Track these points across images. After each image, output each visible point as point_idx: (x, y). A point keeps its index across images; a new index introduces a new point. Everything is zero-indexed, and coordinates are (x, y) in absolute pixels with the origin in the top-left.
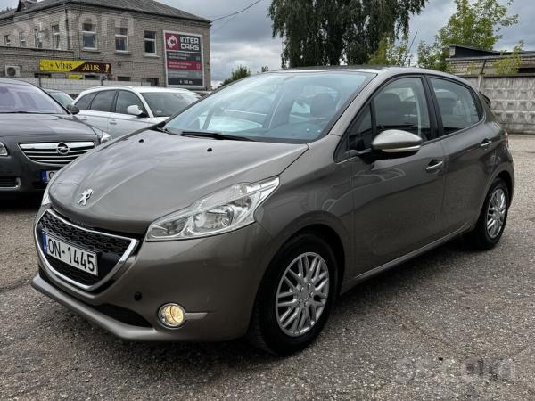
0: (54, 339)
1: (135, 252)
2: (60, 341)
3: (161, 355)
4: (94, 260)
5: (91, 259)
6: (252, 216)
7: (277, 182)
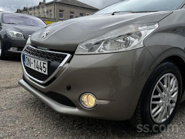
0: (25, 111)
1: (69, 61)
2: (29, 112)
3: (79, 125)
4: (46, 66)
5: (45, 65)
6: (142, 43)
7: (157, 26)
